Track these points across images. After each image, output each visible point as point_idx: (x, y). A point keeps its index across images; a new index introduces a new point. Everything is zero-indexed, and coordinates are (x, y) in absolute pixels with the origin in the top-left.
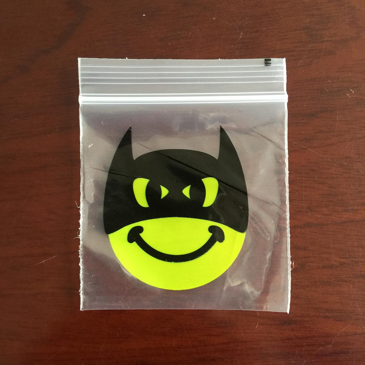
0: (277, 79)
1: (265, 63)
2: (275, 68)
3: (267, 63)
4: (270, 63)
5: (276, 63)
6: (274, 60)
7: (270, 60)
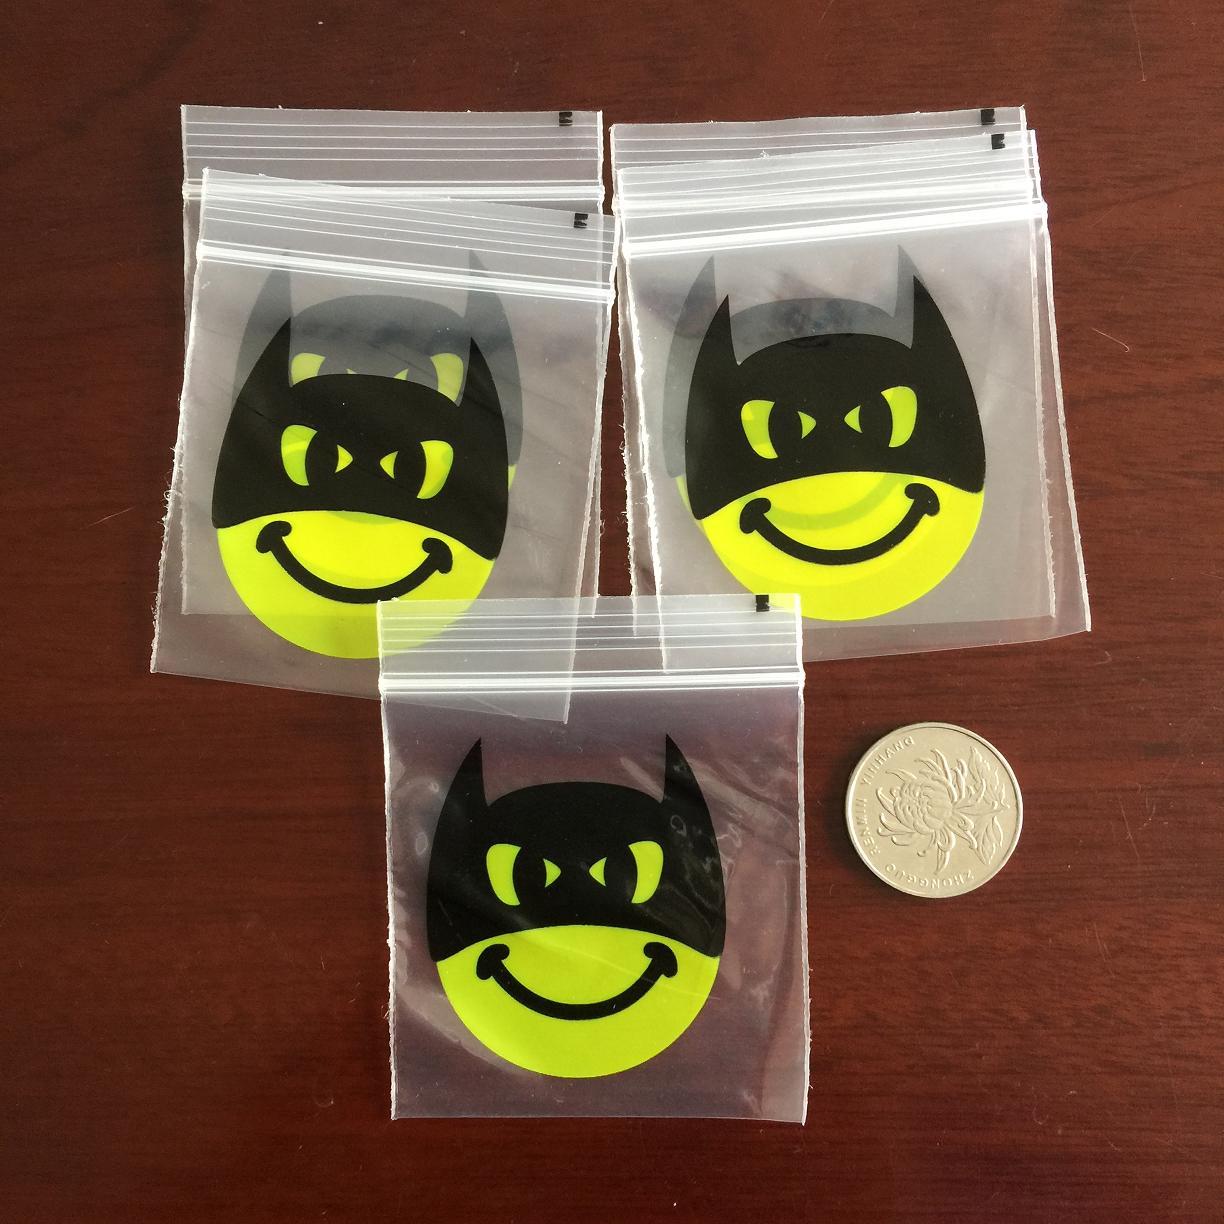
0: (584, 153)
1: (561, 121)
2: (581, 131)
3: (564, 120)
4: (571, 121)
5: (582, 121)
6: (576, 114)
7: (570, 114)
